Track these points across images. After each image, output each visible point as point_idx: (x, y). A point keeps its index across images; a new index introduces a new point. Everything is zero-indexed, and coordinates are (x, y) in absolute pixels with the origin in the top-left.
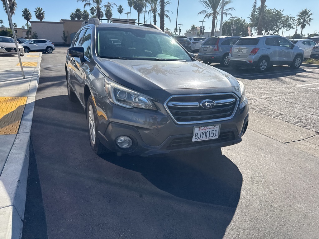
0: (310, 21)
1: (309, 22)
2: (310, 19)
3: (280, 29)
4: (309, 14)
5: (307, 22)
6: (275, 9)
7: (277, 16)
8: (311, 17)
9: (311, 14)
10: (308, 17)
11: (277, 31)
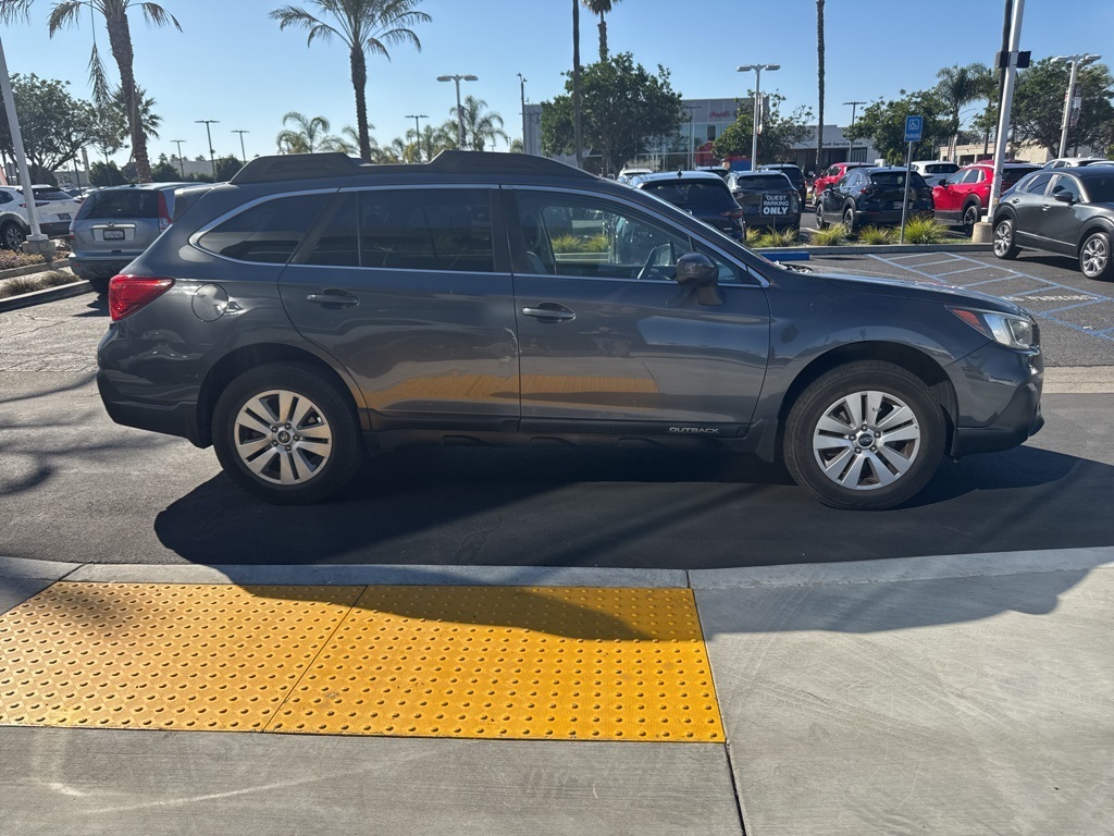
0: (154, 124)
1: (152, 128)
2: (152, 117)
3: (75, 146)
4: (144, 101)
5: (147, 128)
6: (33, 75)
7: (51, 100)
8: (152, 110)
9: (149, 103)
10: (145, 111)
11: (67, 157)
